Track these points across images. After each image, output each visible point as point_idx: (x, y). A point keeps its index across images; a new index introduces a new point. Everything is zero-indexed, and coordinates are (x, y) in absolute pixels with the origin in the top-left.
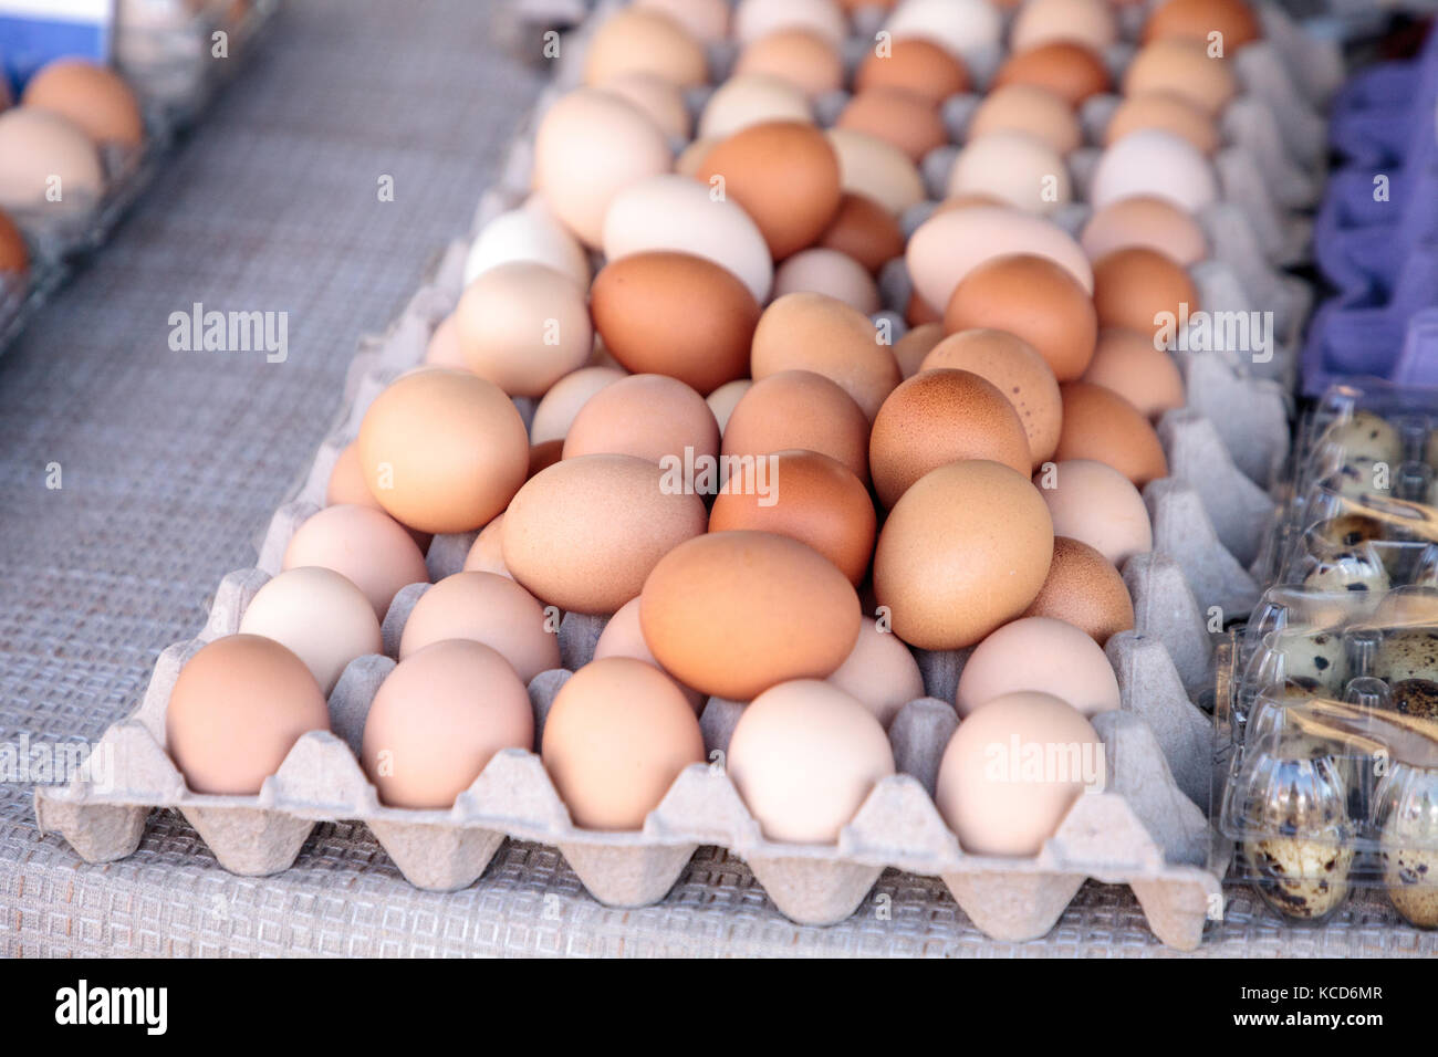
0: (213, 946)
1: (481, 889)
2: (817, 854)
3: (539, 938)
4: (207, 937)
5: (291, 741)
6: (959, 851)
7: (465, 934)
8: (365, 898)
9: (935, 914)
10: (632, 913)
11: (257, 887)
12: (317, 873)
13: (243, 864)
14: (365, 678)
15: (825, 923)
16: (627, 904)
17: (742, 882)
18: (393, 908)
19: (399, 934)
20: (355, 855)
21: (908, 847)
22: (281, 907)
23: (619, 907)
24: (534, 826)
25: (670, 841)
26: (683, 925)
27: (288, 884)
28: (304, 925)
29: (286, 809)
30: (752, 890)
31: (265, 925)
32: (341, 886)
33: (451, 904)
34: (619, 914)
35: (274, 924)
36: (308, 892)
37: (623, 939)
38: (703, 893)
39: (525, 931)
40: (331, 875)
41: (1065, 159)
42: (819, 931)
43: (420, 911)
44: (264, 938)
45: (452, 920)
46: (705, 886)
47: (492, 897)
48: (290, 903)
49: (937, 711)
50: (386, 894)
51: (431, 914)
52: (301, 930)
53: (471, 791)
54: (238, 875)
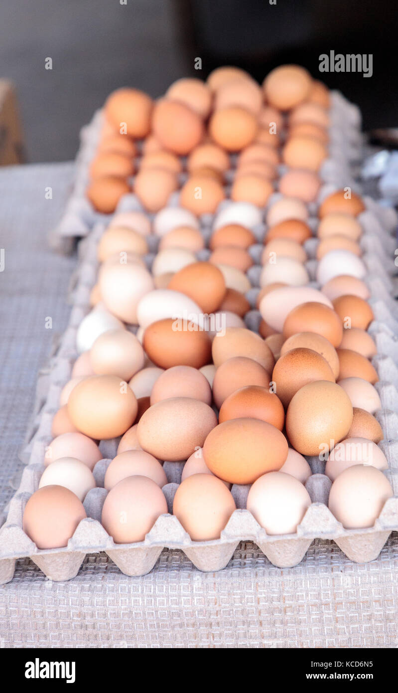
0: (51, 611)
1: (154, 573)
2: (289, 537)
3: (182, 588)
4: (49, 607)
5: (77, 524)
6: (344, 529)
7: (152, 591)
8: (110, 583)
9: (332, 557)
10: (216, 573)
11: (66, 585)
12: (88, 577)
13: (59, 576)
14: (96, 497)
15: (291, 566)
16: (214, 570)
17: (254, 556)
18: (121, 585)
19: (126, 595)
20: (99, 568)
21: (324, 530)
22: (77, 591)
23: (210, 572)
24: (177, 543)
25: (231, 541)
26: (237, 575)
27: (78, 582)
28: (88, 597)
29: (78, 550)
30: (259, 558)
31: (72, 600)
32: (99, 580)
33: (145, 580)
34: (211, 575)
35: (76, 598)
36: (87, 584)
37: (215, 584)
38: (240, 562)
39: (176, 586)
40: (93, 576)
41: (304, 264)
42: (290, 569)
43: (133, 585)
44: (72, 604)
45: (146, 586)
46: (240, 560)
47: (159, 575)
48: (80, 589)
49: (322, 478)
50: (118, 580)
51: (138, 585)
52: (86, 599)
53: (150, 533)
54: (57, 582)
